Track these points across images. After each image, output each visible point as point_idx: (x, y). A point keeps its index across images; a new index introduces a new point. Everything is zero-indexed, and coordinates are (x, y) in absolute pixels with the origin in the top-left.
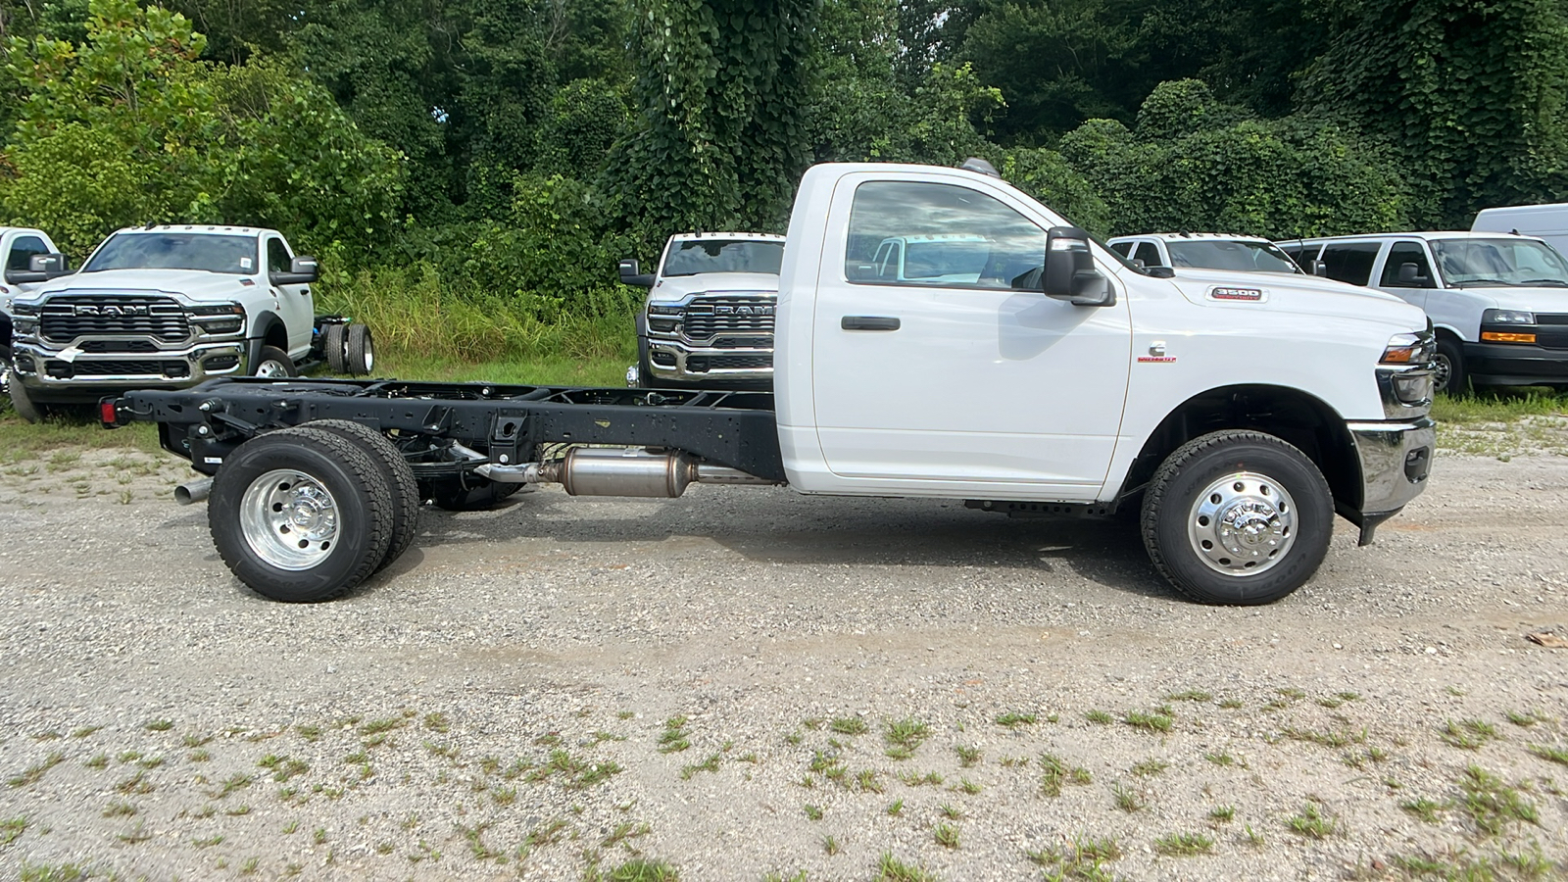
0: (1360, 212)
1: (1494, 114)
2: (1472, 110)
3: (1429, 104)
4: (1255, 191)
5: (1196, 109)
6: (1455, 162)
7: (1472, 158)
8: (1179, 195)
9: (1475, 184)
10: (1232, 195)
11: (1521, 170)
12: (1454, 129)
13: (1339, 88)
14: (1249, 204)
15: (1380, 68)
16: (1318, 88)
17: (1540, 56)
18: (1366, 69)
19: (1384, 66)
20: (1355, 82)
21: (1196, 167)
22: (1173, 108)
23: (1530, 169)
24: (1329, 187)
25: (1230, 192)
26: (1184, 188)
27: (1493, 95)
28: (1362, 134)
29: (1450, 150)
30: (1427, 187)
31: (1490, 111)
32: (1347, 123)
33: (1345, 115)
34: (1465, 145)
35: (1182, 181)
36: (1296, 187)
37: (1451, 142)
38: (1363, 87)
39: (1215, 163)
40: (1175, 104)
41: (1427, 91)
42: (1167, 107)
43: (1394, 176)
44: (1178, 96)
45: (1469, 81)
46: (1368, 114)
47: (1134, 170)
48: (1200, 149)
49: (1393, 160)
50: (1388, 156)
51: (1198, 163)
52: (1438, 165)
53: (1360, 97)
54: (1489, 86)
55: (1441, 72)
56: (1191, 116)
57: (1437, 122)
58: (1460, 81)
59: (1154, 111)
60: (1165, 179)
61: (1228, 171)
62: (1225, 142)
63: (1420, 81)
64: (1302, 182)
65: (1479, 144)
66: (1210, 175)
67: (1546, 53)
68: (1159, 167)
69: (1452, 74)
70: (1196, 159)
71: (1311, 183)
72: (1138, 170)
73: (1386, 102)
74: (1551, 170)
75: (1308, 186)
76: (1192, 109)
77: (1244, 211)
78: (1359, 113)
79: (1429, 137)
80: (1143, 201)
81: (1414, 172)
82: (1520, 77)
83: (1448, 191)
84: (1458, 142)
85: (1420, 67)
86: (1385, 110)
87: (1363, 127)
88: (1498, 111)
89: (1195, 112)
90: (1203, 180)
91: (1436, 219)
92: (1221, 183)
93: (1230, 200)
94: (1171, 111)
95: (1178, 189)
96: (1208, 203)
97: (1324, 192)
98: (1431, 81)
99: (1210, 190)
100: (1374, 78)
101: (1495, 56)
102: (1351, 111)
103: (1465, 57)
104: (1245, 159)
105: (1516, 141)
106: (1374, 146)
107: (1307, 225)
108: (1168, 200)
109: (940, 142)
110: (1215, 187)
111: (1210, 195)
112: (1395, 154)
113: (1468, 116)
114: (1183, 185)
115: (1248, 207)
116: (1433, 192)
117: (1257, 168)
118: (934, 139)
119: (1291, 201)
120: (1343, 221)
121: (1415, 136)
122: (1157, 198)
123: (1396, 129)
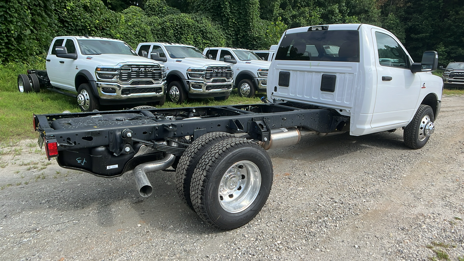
0: (216, 43)
1: (243, 20)
2: (238, 18)
3: (228, 15)
4: (189, 34)
5: (164, 7)
6: (235, 31)
7: (239, 30)
8: (167, 34)
9: (240, 37)
10: (183, 35)
11: (250, 35)
12: (234, 22)
13: (205, 7)
14: (188, 38)
15: (216, 3)
16: (199, 6)
17: (253, 6)
18: (213, 3)
19: (217, 3)
20: (210, 6)
21: (171, 25)
22: (157, 6)
23: (252, 35)
24: (208, 35)
25: (182, 34)
26: (169, 32)
27: (242, 15)
28: (212, 21)
29: (234, 28)
30: (229, 37)
31: (242, 19)
32: (208, 17)
33: (208, 15)
34: (237, 27)
35: (168, 30)
36: (199, 34)
37: (234, 26)
38: (212, 8)
39: (177, 25)
40: (157, 5)
41: (228, 11)
42: (155, 5)
43: (222, 34)
44: (158, 2)
45: (237, 10)
46: (213, 15)
47: (152, 24)
48: (172, 20)
49: (221, 29)
50: (219, 28)
51: (172, 24)
52: (231, 31)
53: (211, 10)
54: (242, 12)
55: (230, 6)
56: (163, 9)
57: (230, 20)
58: (235, 10)
59: (151, 6)
60: (163, 29)
61: (181, 28)
62: (179, 19)
63: (226, 8)
64: (201, 33)
65: (240, 27)
66: (176, 29)
67: (254, 6)
68: (160, 24)
69: (233, 8)
70: (171, 23)
71: (204, 33)
72: (154, 25)
73: (217, 13)
74: (256, 35)
75: (202, 34)
76: (162, 7)
77: (186, 40)
78: (211, 15)
79: (229, 24)
80: (157, 34)
81: (226, 33)
82: (249, 11)
83: (234, 38)
84: (235, 26)
85: (226, 5)
86: (217, 15)
87: (212, 19)
88: (244, 19)
89: (163, 8)
90: (174, 30)
91: (232, 46)
92: (179, 31)
93: (182, 37)
94: (156, 7)
95: (167, 32)
96: (176, 37)
97: (207, 36)
98: (229, 9)
99: (176, 33)
100: (214, 6)
101: (243, 5)
102: (209, 14)
103: (235, 3)
104: (186, 25)
105: (248, 27)
106: (216, 25)
107: (204, 45)
108: (164, 35)
109: (94, 7)
110: (178, 32)
111: (176, 35)
112: (221, 27)
113: (237, 19)
114: (169, 31)
115: (188, 39)
116: (231, 38)
117: (189, 28)
118: (91, 6)
119: (199, 38)
120: (212, 45)
121: (225, 23)
122: (161, 34)
123: (220, 21)
